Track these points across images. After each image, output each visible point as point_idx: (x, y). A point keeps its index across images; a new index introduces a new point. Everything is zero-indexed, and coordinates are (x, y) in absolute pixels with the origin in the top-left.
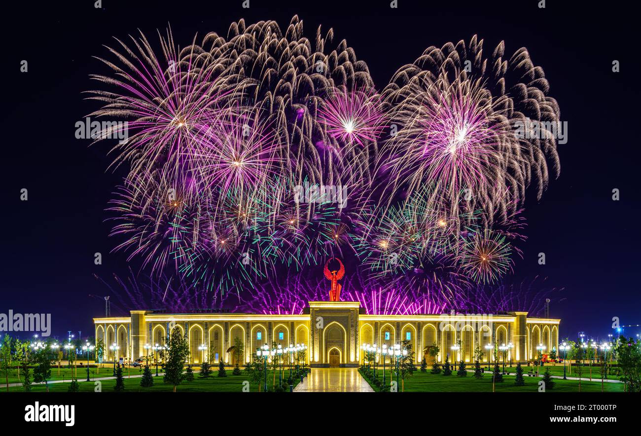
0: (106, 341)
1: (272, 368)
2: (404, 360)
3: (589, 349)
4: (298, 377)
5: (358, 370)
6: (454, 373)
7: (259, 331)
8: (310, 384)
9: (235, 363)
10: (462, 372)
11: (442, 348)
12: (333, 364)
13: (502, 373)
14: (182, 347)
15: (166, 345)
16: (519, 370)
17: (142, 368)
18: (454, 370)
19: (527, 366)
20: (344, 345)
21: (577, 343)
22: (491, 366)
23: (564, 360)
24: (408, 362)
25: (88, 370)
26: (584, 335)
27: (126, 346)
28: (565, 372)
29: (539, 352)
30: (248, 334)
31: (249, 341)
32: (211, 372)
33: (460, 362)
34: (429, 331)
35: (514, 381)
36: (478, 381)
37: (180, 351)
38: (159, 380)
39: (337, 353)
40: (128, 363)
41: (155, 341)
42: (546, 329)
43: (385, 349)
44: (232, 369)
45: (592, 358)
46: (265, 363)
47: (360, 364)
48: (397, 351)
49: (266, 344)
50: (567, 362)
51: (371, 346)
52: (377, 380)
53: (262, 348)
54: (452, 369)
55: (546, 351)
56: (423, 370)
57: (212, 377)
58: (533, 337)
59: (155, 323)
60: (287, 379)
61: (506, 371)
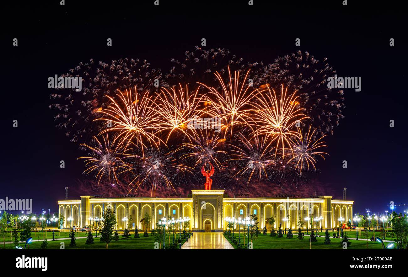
0: (65, 215)
1: (168, 232)
2: (252, 227)
3: (373, 220)
4: (184, 238)
5: (223, 234)
6: (285, 236)
7: (160, 209)
8: (192, 242)
9: (145, 229)
10: (290, 235)
11: (277, 219)
12: (207, 230)
13: (316, 236)
14: (112, 219)
15: (102, 218)
16: (327, 234)
17: (87, 232)
18: (285, 234)
19: (332, 231)
20: (214, 218)
21: (365, 217)
22: (309, 231)
23: (356, 228)
24: (255, 228)
25: (54, 233)
26: (369, 211)
27: (77, 218)
28: (357, 235)
29: (340, 223)
30: (153, 210)
31: (154, 215)
32: (130, 235)
33: (289, 229)
34: (268, 209)
35: (324, 241)
36: (301, 241)
37: (111, 221)
38: (97, 240)
39: (210, 223)
40: (78, 229)
41: (96, 215)
42: (344, 207)
43: (240, 221)
44: (143, 233)
45: (375, 226)
46: (164, 229)
47: (224, 230)
48: (248, 222)
49: (165, 217)
50: (359, 229)
51: (231, 218)
52: (235, 240)
53: (162, 219)
54: (284, 233)
55: (345, 222)
56: (265, 234)
57: (130, 238)
58: (336, 212)
59: (96, 204)
60: (178, 240)
61: (319, 235)
